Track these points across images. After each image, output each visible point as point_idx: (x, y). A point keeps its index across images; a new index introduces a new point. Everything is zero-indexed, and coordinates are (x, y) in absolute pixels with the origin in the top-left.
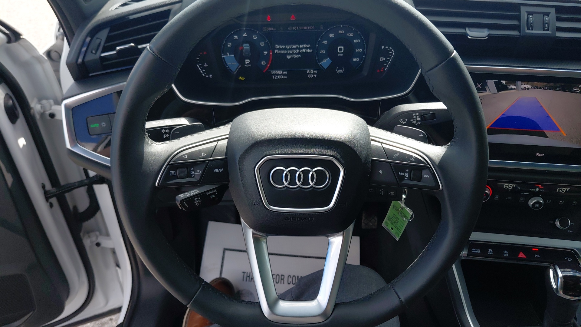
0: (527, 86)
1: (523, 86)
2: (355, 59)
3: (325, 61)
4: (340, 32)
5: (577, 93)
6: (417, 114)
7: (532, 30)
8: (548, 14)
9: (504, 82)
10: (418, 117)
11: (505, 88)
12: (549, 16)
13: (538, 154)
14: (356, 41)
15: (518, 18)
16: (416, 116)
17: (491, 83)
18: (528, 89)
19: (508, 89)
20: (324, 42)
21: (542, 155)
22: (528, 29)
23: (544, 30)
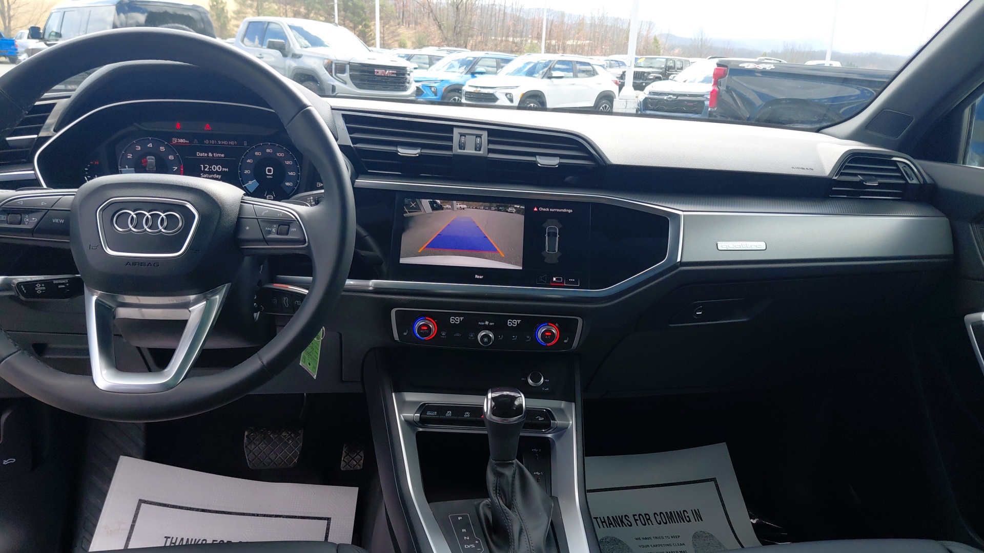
0: (462, 206)
1: (459, 206)
2: (287, 184)
3: (250, 183)
4: (268, 151)
5: (512, 213)
6: (312, 198)
7: (464, 149)
8: (480, 136)
9: (438, 201)
10: (312, 201)
11: (440, 208)
12: (481, 138)
13: (477, 276)
14: (288, 163)
15: (451, 139)
16: (310, 200)
17: (425, 203)
18: (464, 209)
19: (442, 209)
20: (249, 161)
21: (481, 277)
22: (460, 149)
23: (476, 150)
